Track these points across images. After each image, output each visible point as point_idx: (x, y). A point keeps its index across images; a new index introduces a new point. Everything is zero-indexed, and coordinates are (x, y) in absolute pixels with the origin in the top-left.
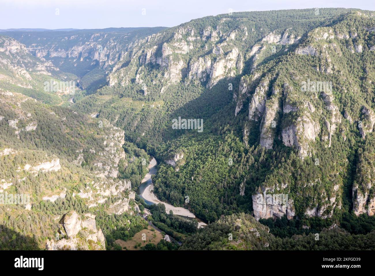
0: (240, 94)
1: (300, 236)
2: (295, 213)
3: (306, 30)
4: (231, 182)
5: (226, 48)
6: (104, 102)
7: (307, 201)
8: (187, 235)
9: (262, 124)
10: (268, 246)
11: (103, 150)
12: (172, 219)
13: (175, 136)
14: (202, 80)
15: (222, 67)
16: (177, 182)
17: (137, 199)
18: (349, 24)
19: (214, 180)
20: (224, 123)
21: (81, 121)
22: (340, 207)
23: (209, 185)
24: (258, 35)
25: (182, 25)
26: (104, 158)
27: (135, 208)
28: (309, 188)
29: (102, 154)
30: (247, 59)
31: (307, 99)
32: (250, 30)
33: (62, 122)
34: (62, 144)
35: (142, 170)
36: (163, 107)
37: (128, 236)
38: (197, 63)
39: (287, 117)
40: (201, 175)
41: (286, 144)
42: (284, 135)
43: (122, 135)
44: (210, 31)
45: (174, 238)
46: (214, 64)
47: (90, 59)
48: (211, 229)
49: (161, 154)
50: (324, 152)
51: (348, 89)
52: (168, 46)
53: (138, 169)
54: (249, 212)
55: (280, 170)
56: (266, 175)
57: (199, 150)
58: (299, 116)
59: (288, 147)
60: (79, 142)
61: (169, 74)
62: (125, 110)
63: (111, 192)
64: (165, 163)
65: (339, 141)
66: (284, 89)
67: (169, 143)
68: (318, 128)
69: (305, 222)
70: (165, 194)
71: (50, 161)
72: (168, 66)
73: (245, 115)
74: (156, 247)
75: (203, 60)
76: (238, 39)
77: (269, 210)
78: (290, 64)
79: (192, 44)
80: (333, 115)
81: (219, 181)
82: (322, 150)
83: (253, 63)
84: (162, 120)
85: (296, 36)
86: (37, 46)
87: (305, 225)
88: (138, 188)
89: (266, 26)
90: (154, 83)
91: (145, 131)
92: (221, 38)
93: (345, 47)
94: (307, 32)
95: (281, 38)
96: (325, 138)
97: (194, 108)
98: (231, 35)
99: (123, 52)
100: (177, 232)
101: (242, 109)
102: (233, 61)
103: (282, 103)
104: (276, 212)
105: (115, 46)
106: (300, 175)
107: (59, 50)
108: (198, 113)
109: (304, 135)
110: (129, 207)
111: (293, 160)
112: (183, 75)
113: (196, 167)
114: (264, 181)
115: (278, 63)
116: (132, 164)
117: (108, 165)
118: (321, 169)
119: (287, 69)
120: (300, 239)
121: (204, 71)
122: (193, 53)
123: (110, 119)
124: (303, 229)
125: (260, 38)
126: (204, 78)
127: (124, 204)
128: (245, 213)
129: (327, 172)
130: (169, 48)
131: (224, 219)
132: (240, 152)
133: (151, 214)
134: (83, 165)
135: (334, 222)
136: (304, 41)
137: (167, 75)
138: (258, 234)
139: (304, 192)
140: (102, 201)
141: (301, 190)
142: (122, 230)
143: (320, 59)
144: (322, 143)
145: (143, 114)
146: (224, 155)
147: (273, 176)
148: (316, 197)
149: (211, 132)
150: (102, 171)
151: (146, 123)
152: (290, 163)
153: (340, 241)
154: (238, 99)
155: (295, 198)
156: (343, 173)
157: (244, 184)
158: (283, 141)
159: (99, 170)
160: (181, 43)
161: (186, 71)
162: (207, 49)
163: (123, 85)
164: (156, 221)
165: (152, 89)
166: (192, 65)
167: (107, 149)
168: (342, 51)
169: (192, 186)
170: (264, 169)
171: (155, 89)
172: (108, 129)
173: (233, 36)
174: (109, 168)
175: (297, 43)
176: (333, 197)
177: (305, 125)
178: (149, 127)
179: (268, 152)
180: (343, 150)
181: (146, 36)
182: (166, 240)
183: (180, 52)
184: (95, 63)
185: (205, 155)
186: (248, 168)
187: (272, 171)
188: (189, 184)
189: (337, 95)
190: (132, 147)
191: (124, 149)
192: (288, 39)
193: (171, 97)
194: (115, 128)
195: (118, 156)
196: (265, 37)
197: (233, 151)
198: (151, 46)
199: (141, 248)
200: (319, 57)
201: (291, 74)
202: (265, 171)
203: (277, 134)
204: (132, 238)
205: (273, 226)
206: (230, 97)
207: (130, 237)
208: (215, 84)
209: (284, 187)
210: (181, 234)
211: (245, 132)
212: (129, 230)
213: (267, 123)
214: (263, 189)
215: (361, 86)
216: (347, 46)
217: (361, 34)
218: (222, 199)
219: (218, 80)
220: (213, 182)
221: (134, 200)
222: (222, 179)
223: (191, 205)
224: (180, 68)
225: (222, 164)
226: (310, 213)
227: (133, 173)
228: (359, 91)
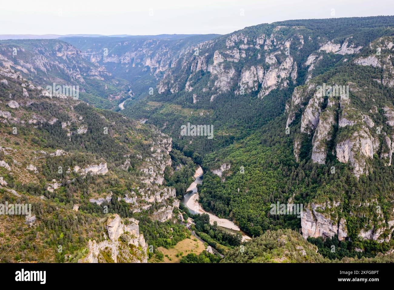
0: (292, 105)
1: (352, 259)
2: (348, 234)
3: (369, 39)
4: (279, 196)
5: (280, 56)
6: (153, 108)
7: (361, 222)
8: (230, 248)
9: (315, 137)
11: (150, 156)
12: (216, 230)
13: (223, 145)
15: (274, 77)
16: (222, 193)
17: (182, 207)
19: (261, 193)
20: (274, 134)
21: (130, 126)
23: (255, 198)
24: (316, 44)
25: (235, 33)
26: (151, 164)
27: (179, 216)
28: (364, 209)
29: (148, 160)
30: (302, 69)
31: (366, 113)
32: (306, 39)
33: (111, 126)
34: (110, 148)
35: (187, 179)
36: (212, 115)
37: (170, 244)
38: (249, 71)
39: (343, 131)
40: (248, 188)
41: (341, 160)
42: (339, 151)
43: (169, 142)
44: (264, 39)
45: (216, 249)
46: (267, 73)
47: (141, 64)
49: (208, 164)
50: (383, 170)
53: (184, 177)
54: (296, 228)
55: (332, 187)
56: (317, 191)
57: (246, 161)
58: (355, 131)
59: (342, 163)
60: (127, 147)
62: (174, 117)
63: (156, 199)
64: (211, 173)
66: (341, 101)
67: (216, 153)
68: (377, 144)
69: (358, 245)
70: (209, 204)
71: (98, 164)
72: (219, 74)
73: (297, 127)
74: (198, 258)
75: (255, 69)
76: (294, 47)
77: (319, 229)
78: (348, 76)
79: (244, 52)
81: (266, 194)
82: (380, 169)
85: (357, 45)
86: (92, 52)
87: (358, 248)
88: (183, 196)
89: (325, 35)
90: (204, 91)
91: (193, 140)
92: (275, 46)
94: (369, 41)
95: (340, 48)
96: (385, 155)
97: (244, 118)
98: (285, 43)
99: (174, 59)
100: (220, 244)
101: (294, 121)
102: (287, 71)
103: (338, 116)
104: (327, 231)
105: (167, 52)
106: (355, 193)
107: (113, 55)
108: (248, 124)
109: (361, 151)
110: (172, 215)
111: (347, 177)
112: (233, 84)
113: (242, 178)
114: (314, 198)
115: (335, 74)
117: (154, 172)
118: (379, 189)
119: (345, 80)
121: (256, 81)
122: (246, 61)
123: (158, 125)
124: (356, 252)
125: (317, 47)
126: (256, 88)
127: (168, 211)
128: (292, 230)
129: (386, 192)
130: (220, 55)
131: (269, 235)
132: (289, 165)
133: (194, 224)
134: (129, 170)
135: (391, 247)
136: (365, 51)
137: (218, 83)
138: (304, 253)
139: (358, 212)
140: (146, 207)
141: (355, 209)
142: (165, 237)
143: (382, 70)
144: (381, 161)
146: (273, 168)
148: (371, 218)
149: (261, 143)
150: (148, 178)
152: (344, 181)
154: (290, 111)
155: (348, 218)
157: (292, 200)
158: (337, 156)
159: (145, 176)
160: (234, 51)
161: (238, 80)
162: (260, 58)
163: (173, 92)
164: (199, 232)
165: (202, 97)
166: (244, 74)
167: (154, 155)
169: (237, 198)
170: (315, 185)
171: (204, 97)
172: (156, 136)
173: (288, 44)
174: (155, 174)
175: (358, 53)
176: (392, 220)
177: (363, 141)
179: (320, 167)
181: (198, 43)
182: (208, 251)
183: (232, 60)
184: (146, 69)
185: (253, 166)
186: (298, 183)
187: (323, 188)
188: (235, 196)
190: (179, 154)
191: (170, 156)
192: (348, 48)
194: (163, 135)
195: (164, 163)
196: (322, 46)
197: (282, 164)
198: (202, 54)
199: (183, 257)
200: (381, 68)
202: (316, 187)
203: (331, 148)
204: (174, 246)
205: (323, 245)
206: (282, 108)
207: (172, 245)
208: (267, 93)
209: (336, 205)
210: (224, 246)
211: (296, 145)
212: (172, 239)
213: (320, 136)
214: (313, 206)
218: (269, 214)
219: (270, 90)
220: (260, 195)
221: (178, 208)
222: (269, 193)
223: (236, 217)
224: (231, 77)
225: (270, 177)
226: (364, 235)
227: (178, 181)
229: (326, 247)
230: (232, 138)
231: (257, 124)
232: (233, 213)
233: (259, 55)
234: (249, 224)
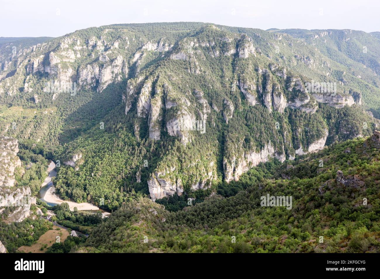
0: (128, 95)
2: (184, 190)
3: (177, 39)
4: (128, 173)
5: (111, 55)
7: (191, 178)
8: (93, 227)
9: (149, 119)
10: (165, 220)
12: (77, 215)
13: (72, 138)
15: (109, 73)
16: (78, 180)
17: (39, 203)
18: (208, 34)
19: (113, 173)
20: (116, 122)
22: (216, 179)
23: (109, 178)
24: (139, 44)
25: (67, 35)
27: (37, 212)
28: (192, 168)
30: (131, 65)
31: (184, 96)
32: (131, 40)
35: (41, 175)
36: (56, 112)
37: (32, 240)
38: (86, 70)
39: (170, 112)
40: (101, 171)
41: (171, 134)
42: (169, 127)
43: (15, 144)
44: (95, 40)
45: (80, 232)
46: (102, 70)
48: (115, 217)
49: (60, 157)
50: (200, 137)
51: (212, 86)
52: (55, 55)
53: (37, 174)
54: (146, 195)
55: (168, 156)
56: (157, 162)
57: (96, 148)
58: (178, 110)
59: (173, 136)
61: (59, 81)
62: (16, 119)
64: (64, 165)
65: (210, 127)
66: (165, 89)
67: (66, 146)
68: (194, 118)
69: (191, 195)
70: (67, 193)
72: (57, 74)
73: (135, 113)
74: (64, 244)
75: (91, 67)
76: (121, 47)
77: (163, 191)
78: (167, 68)
79: (79, 53)
80: (205, 107)
81: (117, 173)
82: (199, 136)
83: (136, 68)
84: (57, 125)
85: (169, 44)
88: (38, 192)
89: (144, 36)
91: (40, 137)
92: (106, 46)
93: (207, 53)
94: (177, 41)
95: (158, 46)
97: (87, 111)
98: (114, 44)
99: (6, 62)
100: (83, 225)
101: (131, 108)
102: (119, 67)
103: (164, 100)
104: (169, 191)
106: (184, 158)
108: (92, 116)
110: (30, 213)
111: (178, 147)
112: (73, 82)
113: (94, 164)
114: (156, 168)
115: (157, 67)
116: (29, 171)
117: (2, 175)
118: (199, 151)
119: (165, 72)
120: (189, 210)
121: (94, 77)
122: (81, 61)
125: (140, 46)
126: (94, 83)
127: (24, 210)
128: (143, 197)
129: (204, 152)
130: (56, 57)
131: (126, 206)
132: (133, 145)
133: (54, 215)
135: (213, 190)
136: (176, 48)
138: (156, 213)
139: (188, 172)
141: (186, 170)
142: (25, 236)
143: (190, 63)
145: (36, 121)
146: (119, 150)
147: (163, 162)
148: (198, 174)
151: (40, 129)
152: (176, 150)
153: (218, 205)
154: (126, 100)
155: (183, 178)
156: (215, 152)
157: (139, 173)
158: (168, 132)
160: (68, 52)
161: (76, 78)
162: (94, 57)
163: (11, 95)
164: (61, 220)
165: (43, 96)
166: (81, 72)
168: (205, 56)
169: (93, 182)
170: (155, 158)
171: (46, 96)
173: (116, 45)
174: (4, 177)
175: (171, 50)
176: (211, 171)
177: (184, 117)
178: (44, 133)
179: (157, 142)
180: (214, 134)
181: (31, 46)
182: (72, 236)
183: (68, 60)
185: (102, 152)
186: (142, 159)
187: (162, 158)
188: (90, 181)
189: (205, 91)
190: (28, 154)
191: (19, 157)
192: (163, 47)
193: (63, 102)
194: (7, 137)
195: (13, 165)
196: (144, 45)
197: (127, 146)
198: (37, 56)
199: (48, 249)
200: (189, 61)
201: (169, 76)
203: (163, 126)
204: (37, 241)
205: (167, 203)
206: (119, 98)
207: (35, 241)
208: (105, 88)
209: (172, 169)
210: (87, 227)
211: (136, 128)
212: (33, 235)
213: (153, 118)
214: (156, 174)
215: (222, 83)
216: (208, 52)
217: (217, 43)
218: (122, 189)
219: (107, 84)
220: (112, 175)
221: (36, 205)
222: (120, 172)
223: (93, 199)
224: (70, 76)
225: (118, 158)
226: (195, 187)
227: (31, 179)
228: (220, 86)
229: (170, 204)
230: (79, 130)
231: (100, 115)
232: (91, 196)
234: (107, 201)
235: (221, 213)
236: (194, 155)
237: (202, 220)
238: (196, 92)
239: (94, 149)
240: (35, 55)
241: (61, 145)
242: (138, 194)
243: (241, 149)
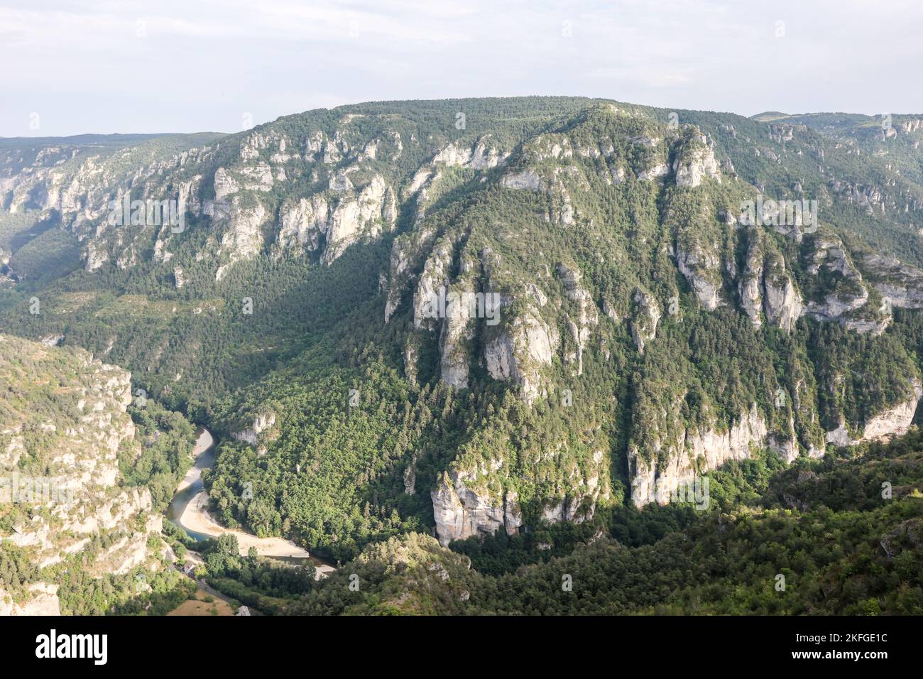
0: (392, 274)
1: (533, 567)
2: (523, 520)
3: (519, 138)
4: (384, 467)
5: (358, 177)
6: (76, 307)
7: (544, 491)
8: (290, 600)
9: (443, 336)
10: (468, 597)
11: (77, 422)
12: (255, 567)
13: (255, 375)
14: (309, 248)
15: (351, 219)
16: (262, 480)
17: (168, 532)
18: (597, 127)
19: (347, 467)
20: (362, 339)
21: (15, 357)
22: (607, 496)
23: (336, 480)
24: (425, 149)
25: (258, 129)
26: (81, 441)
27: (163, 553)
28: (547, 464)
29: (74, 433)
30: (405, 200)
31: (531, 279)
32: (406, 140)
35: (177, 461)
36: (222, 311)
38: (296, 210)
40: (318, 460)
41: (496, 375)
42: (491, 358)
43: (123, 383)
44: (321, 141)
46: (334, 212)
47: (35, 206)
48: (343, 579)
49: (223, 420)
51: (605, 256)
52: (227, 175)
53: (168, 459)
54: (427, 528)
55: (485, 431)
56: (457, 445)
57: (309, 403)
58: (516, 316)
59: (500, 381)
60: (11, 407)
61: (233, 236)
62: (131, 324)
63: (101, 522)
64: (233, 440)
65: (596, 361)
66: (484, 260)
67: (240, 394)
68: (556, 337)
69: (542, 536)
70: (235, 509)
72: (230, 219)
73: (407, 320)
75: (309, 204)
76: (383, 156)
77: (469, 520)
78: (492, 209)
79: (282, 169)
80: (583, 310)
81: (358, 467)
82: (566, 383)
83: (417, 207)
84: (221, 341)
85: (500, 151)
87: (542, 543)
88: (169, 503)
89: (440, 131)
90: (199, 258)
91: (182, 370)
92: (346, 155)
93: (595, 173)
94: (521, 143)
95: (472, 156)
96: (571, 357)
97: (295, 311)
98: (366, 150)
99: (120, 191)
100: (268, 595)
101: (399, 307)
102: (375, 205)
103: (482, 289)
104: (484, 521)
105: (100, 175)
106: (527, 438)
108: (305, 322)
109: (529, 354)
110: (146, 553)
111: (511, 407)
112: (265, 239)
113: (304, 442)
114: (454, 459)
115: (468, 207)
116: (151, 450)
117: (91, 458)
118: (567, 422)
119: (487, 219)
120: (533, 574)
121: (314, 229)
122: (287, 189)
123: (93, 347)
124: (540, 551)
125: (430, 154)
126: (314, 244)
127: (134, 546)
128: (418, 533)
129: (579, 425)
130: (229, 179)
131: (372, 552)
132: (399, 400)
133: (202, 563)
134: (22, 464)
135: (598, 527)
136: (516, 160)
137: (229, 239)
138: (445, 576)
139: (536, 474)
140: (78, 547)
141: (531, 469)
142: (130, 611)
143: (549, 197)
144: (566, 368)
145: (175, 330)
146: (366, 410)
147: (473, 447)
148: (560, 480)
149: (336, 361)
150: (76, 474)
151: (183, 351)
152: (505, 416)
153: (607, 566)
154: (388, 288)
155: (521, 488)
156: (608, 426)
157: (412, 470)
158: (488, 368)
159: (67, 472)
160: (258, 168)
161: (273, 229)
162: (316, 180)
163: (123, 267)
164: (216, 578)
165: (195, 272)
166: (286, 216)
167: (86, 419)
168: (589, 180)
169: (297, 486)
171: (201, 271)
172: (89, 371)
173: (371, 151)
174: (94, 463)
175: (504, 165)
176: (593, 476)
177: (531, 333)
178: (191, 360)
179: (459, 394)
180: (605, 380)
181: (175, 153)
183: (256, 187)
184: (48, 217)
185: (325, 412)
186: (419, 434)
187: (469, 436)
188: (291, 483)
189: (586, 268)
190: (152, 409)
191: (130, 416)
192: (485, 157)
193: (240, 287)
194: (107, 367)
195: (116, 434)
196: (438, 153)
197: (384, 400)
198: (187, 176)
200: (547, 193)
201: (496, 229)
202: (456, 436)
203: (475, 355)
205: (479, 552)
206: (372, 282)
208: (339, 255)
209: (495, 465)
210: (276, 599)
211: (409, 356)
212: (149, 609)
213: (453, 333)
214: (454, 476)
215: (629, 249)
216: (597, 172)
217: (620, 148)
218: (367, 509)
219: (344, 246)
220: (346, 471)
221: (161, 534)
222: (363, 465)
223: (297, 529)
224: (258, 224)
225: (363, 429)
226: (551, 515)
227: (155, 470)
228: (626, 258)
229: (486, 554)
230: (272, 357)
231: (323, 322)
232: (291, 522)
233: (315, 176)
234: (329, 538)
235: (613, 588)
236: (551, 431)
237: (563, 604)
238: (563, 269)
239: (304, 404)
240: (184, 176)
241: (228, 392)
242: (406, 525)
243: (676, 420)
